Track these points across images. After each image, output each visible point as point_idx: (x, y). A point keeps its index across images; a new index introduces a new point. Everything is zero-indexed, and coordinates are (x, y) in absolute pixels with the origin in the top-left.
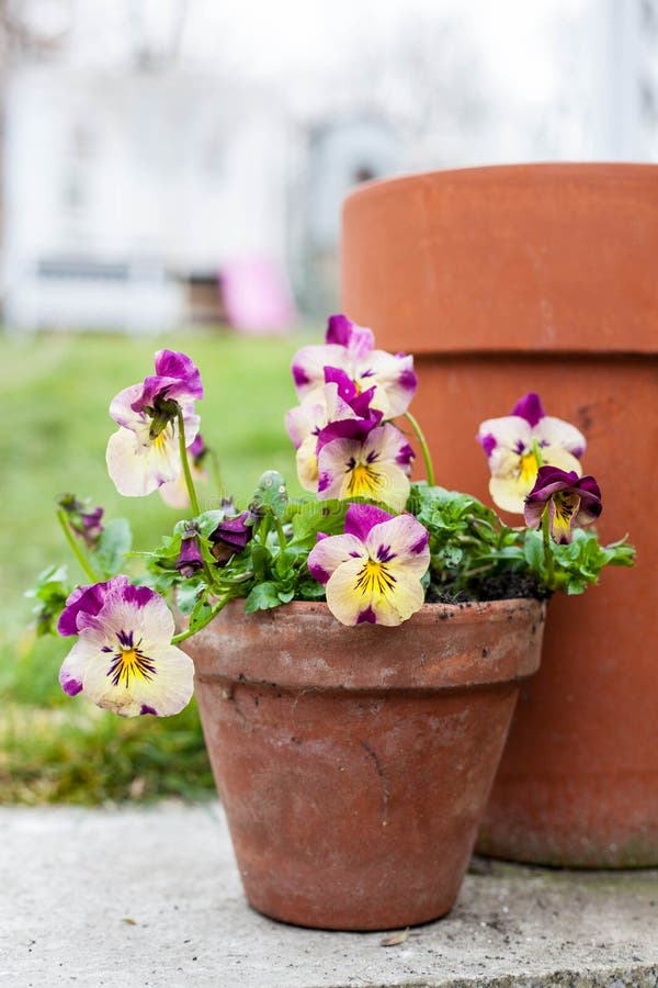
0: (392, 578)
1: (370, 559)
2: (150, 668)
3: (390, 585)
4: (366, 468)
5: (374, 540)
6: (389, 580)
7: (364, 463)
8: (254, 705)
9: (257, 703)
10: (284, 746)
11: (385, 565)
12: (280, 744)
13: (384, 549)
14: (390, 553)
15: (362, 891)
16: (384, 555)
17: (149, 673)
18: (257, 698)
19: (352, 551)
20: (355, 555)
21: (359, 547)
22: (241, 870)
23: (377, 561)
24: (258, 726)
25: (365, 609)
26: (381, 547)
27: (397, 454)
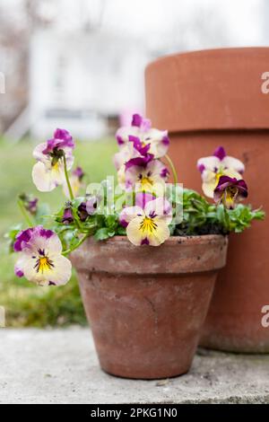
0: (156, 225)
1: (146, 217)
3: (155, 228)
4: (147, 179)
5: (148, 208)
7: (146, 176)
10: (113, 299)
11: (153, 219)
14: (155, 214)
15: (148, 362)
17: (51, 267)
18: (100, 279)
20: (139, 215)
21: (141, 212)
23: (149, 218)
24: (101, 291)
25: (144, 238)
26: (151, 212)
27: (161, 172)
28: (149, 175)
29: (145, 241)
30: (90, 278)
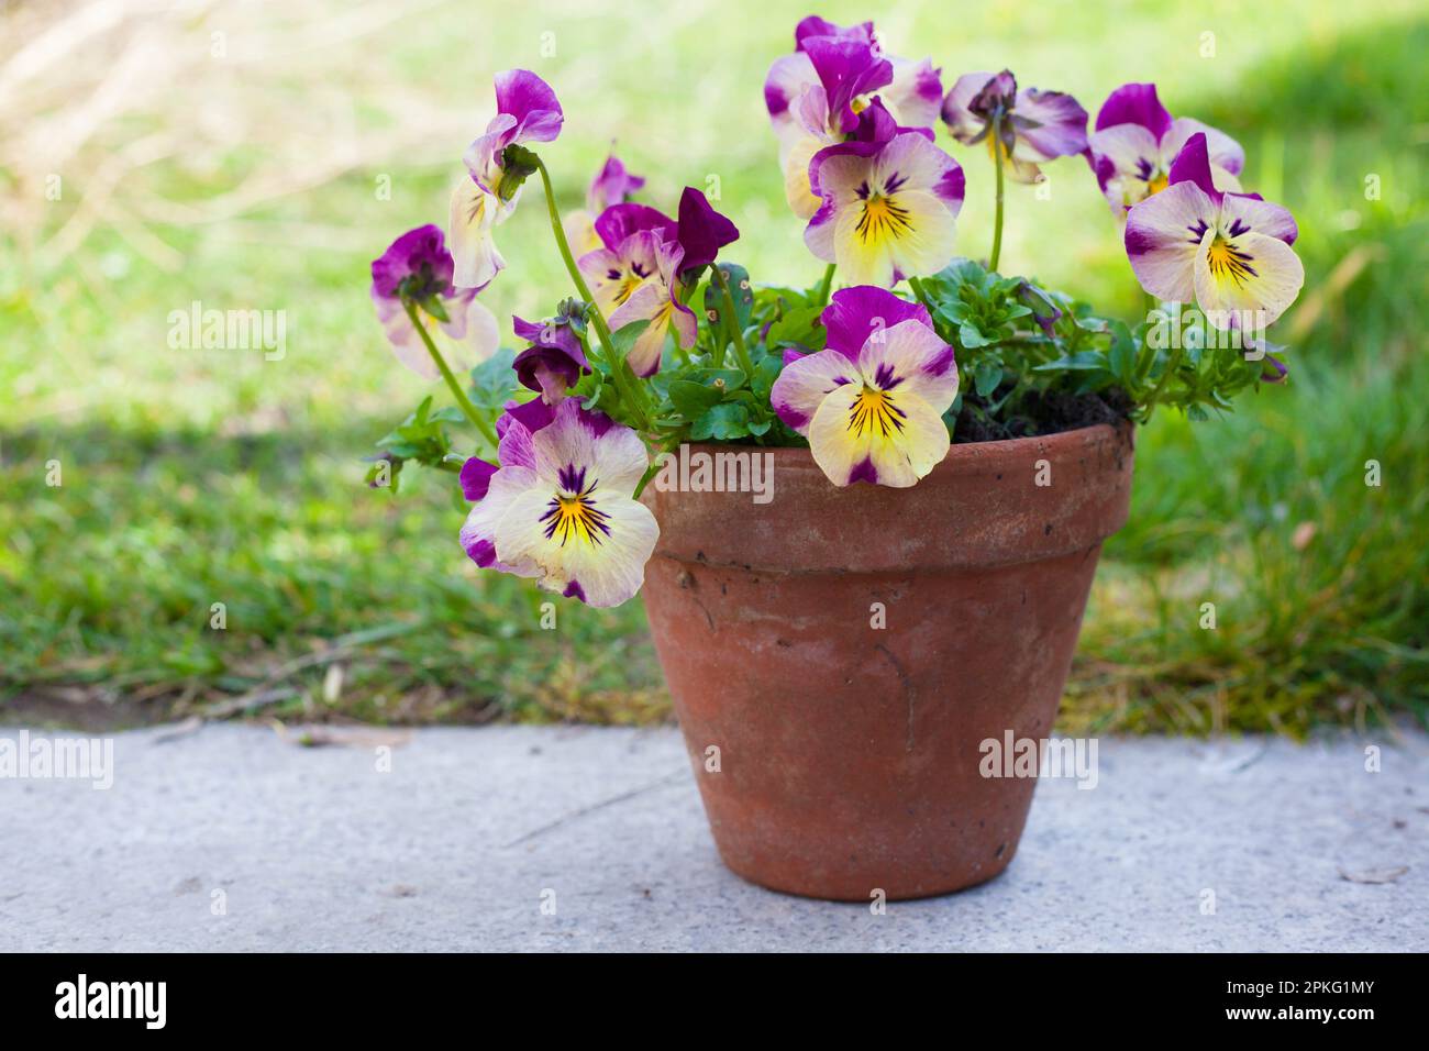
0: (900, 413)
1: (865, 385)
2: (604, 528)
3: (897, 423)
4: (887, 202)
5: (870, 358)
6: (895, 415)
7: (883, 193)
8: (720, 593)
9: (724, 591)
10: (766, 651)
11: (889, 393)
12: (760, 648)
13: (885, 370)
14: (895, 376)
15: (884, 847)
16: (886, 379)
17: (599, 533)
18: (724, 585)
19: (837, 375)
20: (842, 382)
21: (848, 371)
22: (712, 819)
23: (876, 387)
24: (726, 623)
25: (860, 459)
26: (881, 368)
27: (937, 179)
28: (892, 186)
29: (864, 472)
30: (692, 581)
